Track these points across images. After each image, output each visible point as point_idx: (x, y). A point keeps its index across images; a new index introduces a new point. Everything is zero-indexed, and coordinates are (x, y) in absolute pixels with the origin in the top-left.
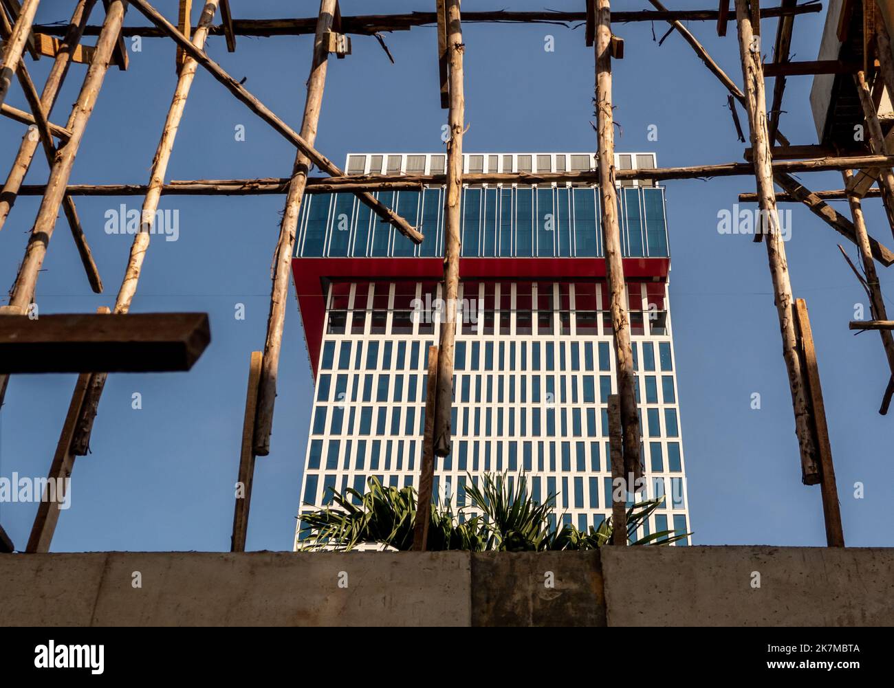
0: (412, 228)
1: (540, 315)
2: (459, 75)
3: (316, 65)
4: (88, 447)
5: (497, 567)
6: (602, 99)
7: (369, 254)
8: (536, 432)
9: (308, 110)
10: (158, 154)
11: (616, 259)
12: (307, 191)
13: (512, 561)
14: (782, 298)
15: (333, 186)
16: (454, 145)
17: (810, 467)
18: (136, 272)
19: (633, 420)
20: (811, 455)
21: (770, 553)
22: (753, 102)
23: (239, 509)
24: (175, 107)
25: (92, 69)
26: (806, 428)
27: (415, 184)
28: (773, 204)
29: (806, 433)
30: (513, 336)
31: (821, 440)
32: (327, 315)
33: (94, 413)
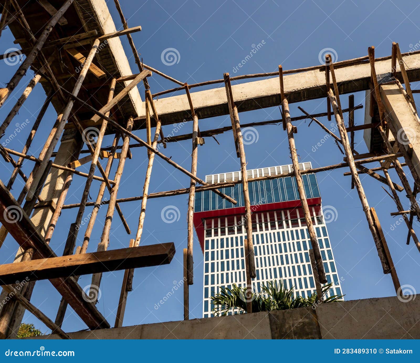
0: (233, 199)
1: (278, 222)
2: (242, 146)
3: (194, 149)
4: (132, 288)
5: (278, 316)
6: (292, 147)
7: (217, 208)
8: (282, 263)
9: (193, 164)
10: (145, 185)
11: (305, 202)
12: (196, 191)
13: (283, 313)
14: (366, 208)
15: (204, 189)
16: (243, 170)
17: (386, 267)
18: (142, 226)
19: (319, 257)
20: (385, 263)
21: (376, 301)
22: (344, 141)
23: (185, 305)
24: (149, 169)
25: (121, 160)
26: (382, 253)
27: (232, 184)
28: (357, 176)
29: (382, 255)
30: (270, 231)
31: (388, 257)
32: (205, 231)
33: (133, 276)
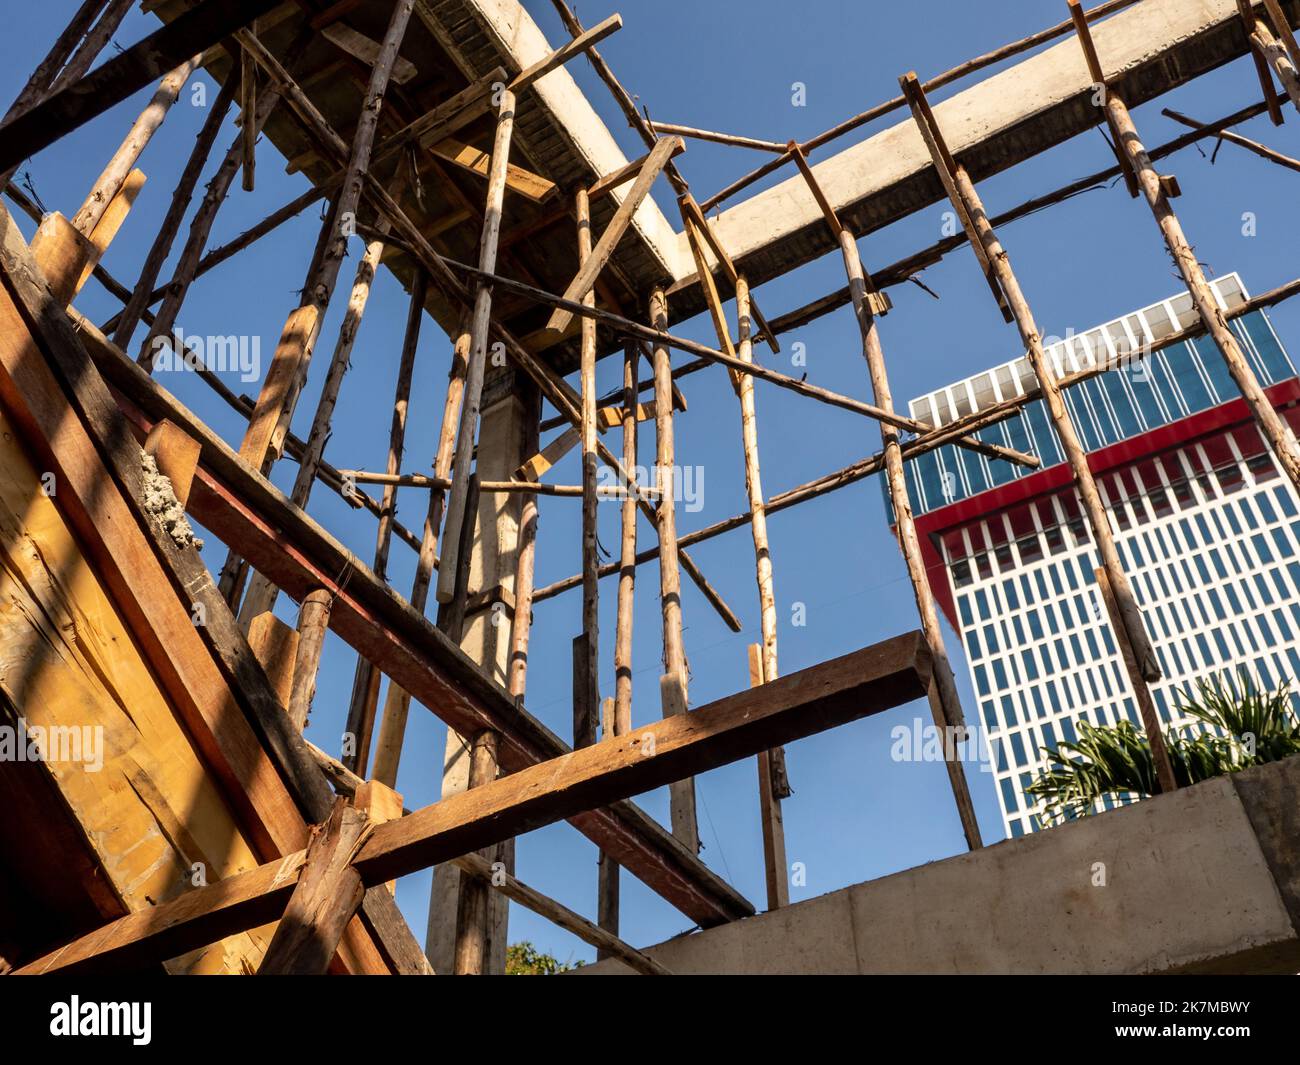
0: (1024, 455)
1: (1175, 489)
2: (1013, 284)
3: (865, 332)
4: (789, 788)
5: (1266, 782)
6: (1175, 245)
8: (1221, 615)
9: (875, 380)
10: (748, 478)
11: (1262, 405)
12: (905, 459)
13: (1281, 771)
15: (931, 443)
16: (1036, 355)
18: (770, 600)
23: (961, 805)
24: (746, 427)
25: (659, 423)
27: (1011, 410)
30: (1155, 523)
32: (949, 570)
